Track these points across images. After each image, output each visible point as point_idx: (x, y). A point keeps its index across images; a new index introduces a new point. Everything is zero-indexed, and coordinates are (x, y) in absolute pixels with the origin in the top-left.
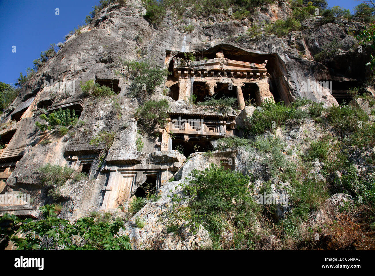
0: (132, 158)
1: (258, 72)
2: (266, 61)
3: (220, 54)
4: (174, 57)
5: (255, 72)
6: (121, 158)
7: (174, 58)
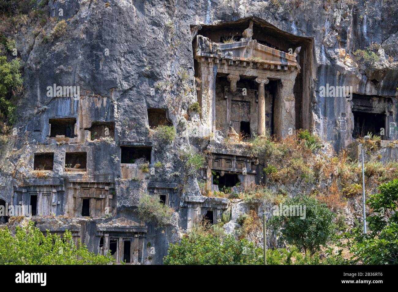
0: (201, 201)
1: (286, 66)
2: (299, 49)
3: (249, 32)
4: (198, 34)
5: (282, 66)
6: (194, 200)
7: (198, 36)
